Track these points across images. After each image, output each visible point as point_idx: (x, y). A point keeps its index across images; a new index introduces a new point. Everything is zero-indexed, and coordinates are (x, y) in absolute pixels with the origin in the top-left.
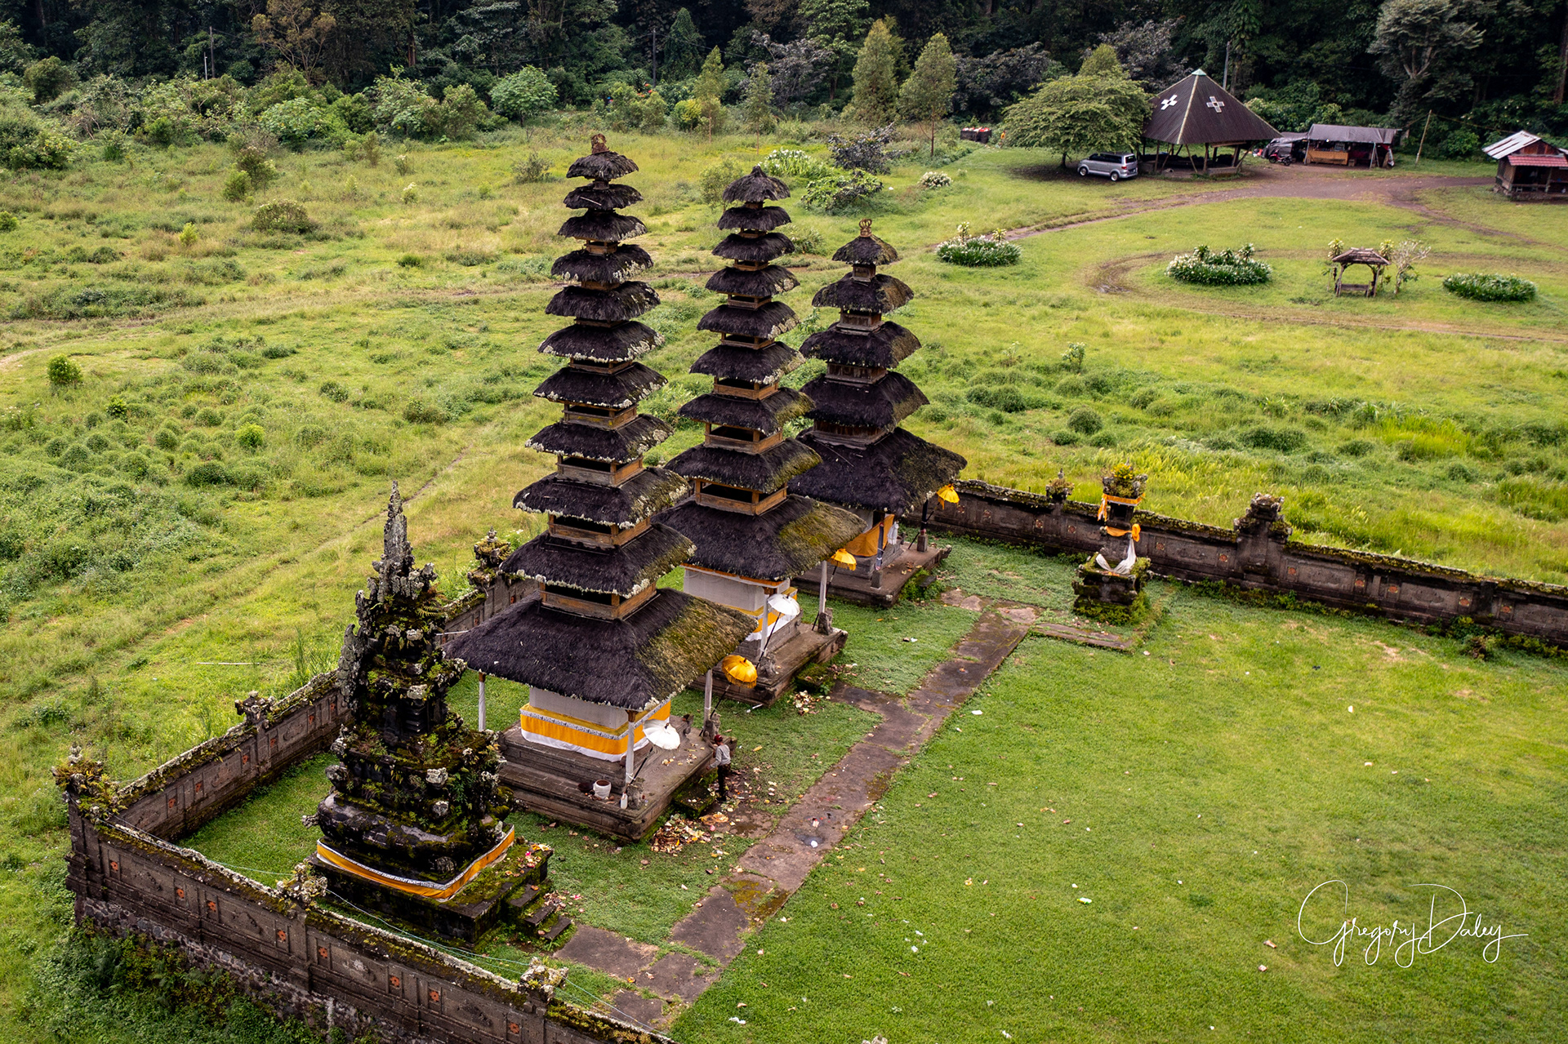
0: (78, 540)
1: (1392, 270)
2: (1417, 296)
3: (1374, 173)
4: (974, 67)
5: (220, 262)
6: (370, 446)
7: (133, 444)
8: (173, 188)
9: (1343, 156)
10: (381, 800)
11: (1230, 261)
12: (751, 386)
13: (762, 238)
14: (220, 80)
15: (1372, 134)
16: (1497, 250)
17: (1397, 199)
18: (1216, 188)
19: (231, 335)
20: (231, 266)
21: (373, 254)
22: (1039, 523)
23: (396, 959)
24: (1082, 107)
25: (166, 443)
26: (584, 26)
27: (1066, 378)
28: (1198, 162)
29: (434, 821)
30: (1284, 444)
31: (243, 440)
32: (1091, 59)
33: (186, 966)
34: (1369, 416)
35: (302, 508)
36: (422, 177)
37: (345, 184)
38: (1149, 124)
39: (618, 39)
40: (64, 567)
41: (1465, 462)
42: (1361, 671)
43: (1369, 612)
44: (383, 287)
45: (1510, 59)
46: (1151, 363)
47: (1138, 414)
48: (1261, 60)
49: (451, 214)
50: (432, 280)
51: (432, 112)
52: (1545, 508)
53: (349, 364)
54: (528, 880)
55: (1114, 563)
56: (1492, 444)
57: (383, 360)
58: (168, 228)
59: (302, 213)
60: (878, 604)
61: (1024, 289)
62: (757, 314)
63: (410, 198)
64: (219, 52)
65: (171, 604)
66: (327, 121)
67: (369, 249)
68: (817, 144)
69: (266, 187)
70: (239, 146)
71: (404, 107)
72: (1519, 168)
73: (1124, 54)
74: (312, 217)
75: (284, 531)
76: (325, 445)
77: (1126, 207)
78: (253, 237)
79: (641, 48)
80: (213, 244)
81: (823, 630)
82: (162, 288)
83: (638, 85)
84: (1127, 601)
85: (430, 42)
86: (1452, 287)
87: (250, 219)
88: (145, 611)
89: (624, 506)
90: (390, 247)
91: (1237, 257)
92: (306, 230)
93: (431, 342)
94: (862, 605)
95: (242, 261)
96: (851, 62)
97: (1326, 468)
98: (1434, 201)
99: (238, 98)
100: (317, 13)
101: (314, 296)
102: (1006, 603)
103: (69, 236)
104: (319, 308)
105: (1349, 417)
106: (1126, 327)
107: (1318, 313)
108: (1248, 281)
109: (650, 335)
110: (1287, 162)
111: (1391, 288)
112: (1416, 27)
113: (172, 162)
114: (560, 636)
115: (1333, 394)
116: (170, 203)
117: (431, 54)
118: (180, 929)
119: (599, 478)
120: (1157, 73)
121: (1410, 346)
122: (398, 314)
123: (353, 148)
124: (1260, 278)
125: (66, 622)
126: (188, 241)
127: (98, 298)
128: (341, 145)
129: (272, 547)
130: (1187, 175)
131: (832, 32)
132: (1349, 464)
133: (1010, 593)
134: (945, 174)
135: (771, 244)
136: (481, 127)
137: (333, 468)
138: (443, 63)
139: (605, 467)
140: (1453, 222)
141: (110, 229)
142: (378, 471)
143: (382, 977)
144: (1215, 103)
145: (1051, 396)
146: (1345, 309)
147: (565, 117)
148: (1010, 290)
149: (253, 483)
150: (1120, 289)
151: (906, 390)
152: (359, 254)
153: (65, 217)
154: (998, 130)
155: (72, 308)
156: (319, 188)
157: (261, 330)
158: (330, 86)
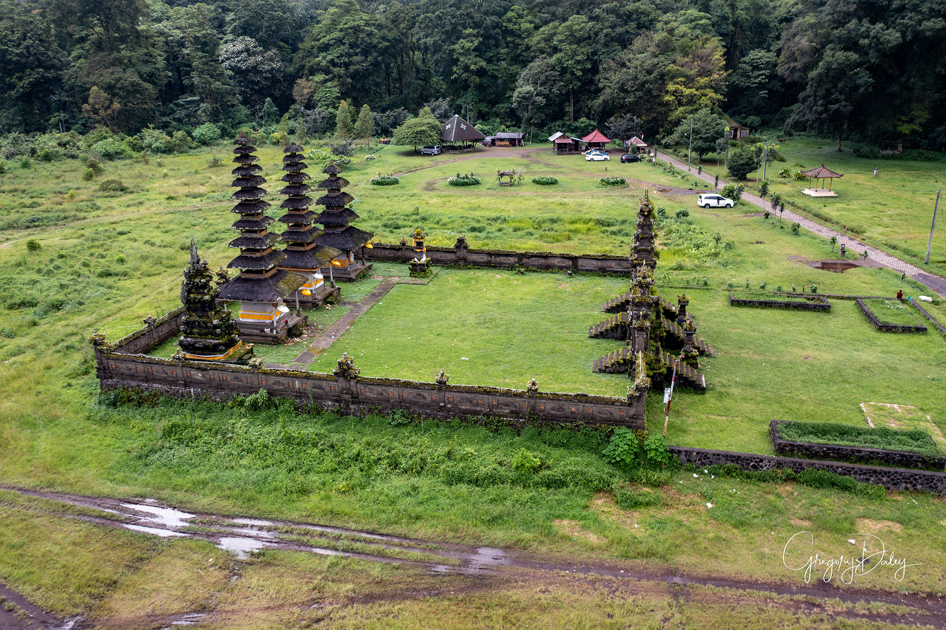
0: (61, 297)
1: (516, 177)
2: (524, 185)
3: (518, 149)
4: (382, 117)
5: (89, 204)
6: (168, 258)
7: (72, 267)
8: (58, 177)
9: (508, 143)
10: (199, 334)
11: (467, 178)
12: (299, 210)
13: (297, 164)
14: (69, 133)
15: (517, 135)
16: (551, 170)
17: (523, 156)
18: (467, 155)
19: (101, 229)
20: (94, 205)
21: (155, 197)
22: (399, 253)
23: (211, 369)
24: (419, 129)
25: (85, 265)
26: (228, 106)
27: (414, 217)
28: (460, 148)
29: (217, 336)
30: (480, 230)
31: (118, 261)
32: (421, 112)
33: (142, 391)
34: (505, 220)
35: (146, 280)
36: (169, 168)
37: (136, 172)
38: (442, 133)
39: (244, 111)
40: (57, 306)
41: (531, 230)
42: (489, 281)
43: (493, 267)
44: (161, 207)
45: (556, 109)
46: (441, 210)
47: (436, 226)
48: (480, 112)
49: (184, 180)
50: (181, 204)
51: (169, 142)
52: (551, 240)
53: (154, 234)
54: (248, 353)
55: (419, 260)
56: (539, 225)
57: (166, 232)
58: (61, 193)
59: (121, 183)
60: (350, 280)
61: (402, 192)
62: (299, 188)
63: (165, 175)
64: (66, 121)
65: (103, 312)
66: (123, 147)
67: (151, 194)
68: (325, 148)
69: (101, 175)
70: (85, 160)
71: (156, 141)
72: (559, 144)
73: (433, 110)
74: (125, 185)
75: (141, 287)
76: (151, 260)
77: (437, 164)
78: (100, 193)
79: (253, 114)
80: (83, 197)
81: (333, 287)
82: (66, 214)
83: (254, 128)
84: (424, 271)
85: (163, 114)
86: (534, 181)
87: (98, 187)
88: (94, 315)
89: (263, 242)
90: (160, 194)
91: (470, 177)
92: (123, 190)
93: (185, 224)
94: (346, 282)
95: (99, 202)
96: (335, 116)
97: (492, 236)
98: (534, 156)
99: (80, 140)
100: (112, 103)
101: (132, 213)
102: (390, 277)
103: (15, 199)
104: (136, 216)
105: (499, 221)
106: (434, 201)
107: (494, 192)
108: (473, 184)
109: (265, 191)
110: (490, 146)
111: (516, 183)
112: (524, 98)
113: (54, 168)
114: (248, 286)
115: (494, 215)
116: (59, 184)
117: (164, 119)
118: (139, 381)
119: (254, 235)
120: (444, 117)
121: (519, 200)
122: (169, 216)
123: (137, 158)
124: (477, 183)
125: (64, 323)
126: (72, 197)
127: (38, 220)
128: (131, 157)
129: (138, 293)
130: (457, 152)
131: (328, 106)
132: (499, 234)
133: (391, 274)
134: (373, 156)
135: (300, 166)
136: (190, 148)
137: (156, 267)
138: (170, 123)
139: (255, 232)
140: (539, 162)
141: (34, 195)
142: (173, 266)
143: (208, 376)
144: (463, 126)
145: (409, 223)
146: (502, 191)
147: (225, 142)
148: (396, 192)
149: (125, 274)
150: (433, 189)
151: (352, 214)
152: (148, 197)
153: (11, 191)
154: (393, 140)
155: (28, 224)
156: (125, 174)
157: (114, 226)
158: (121, 133)
